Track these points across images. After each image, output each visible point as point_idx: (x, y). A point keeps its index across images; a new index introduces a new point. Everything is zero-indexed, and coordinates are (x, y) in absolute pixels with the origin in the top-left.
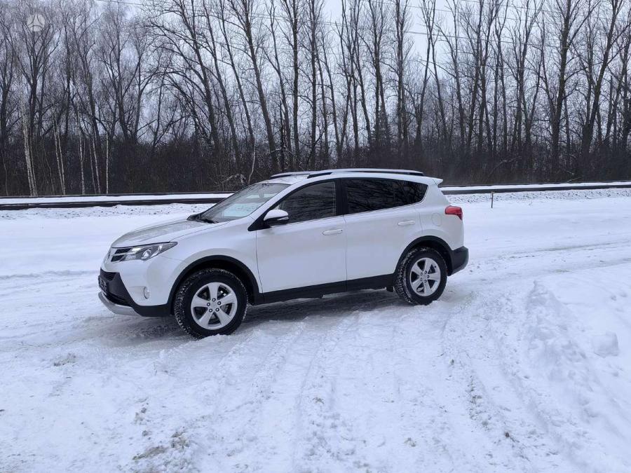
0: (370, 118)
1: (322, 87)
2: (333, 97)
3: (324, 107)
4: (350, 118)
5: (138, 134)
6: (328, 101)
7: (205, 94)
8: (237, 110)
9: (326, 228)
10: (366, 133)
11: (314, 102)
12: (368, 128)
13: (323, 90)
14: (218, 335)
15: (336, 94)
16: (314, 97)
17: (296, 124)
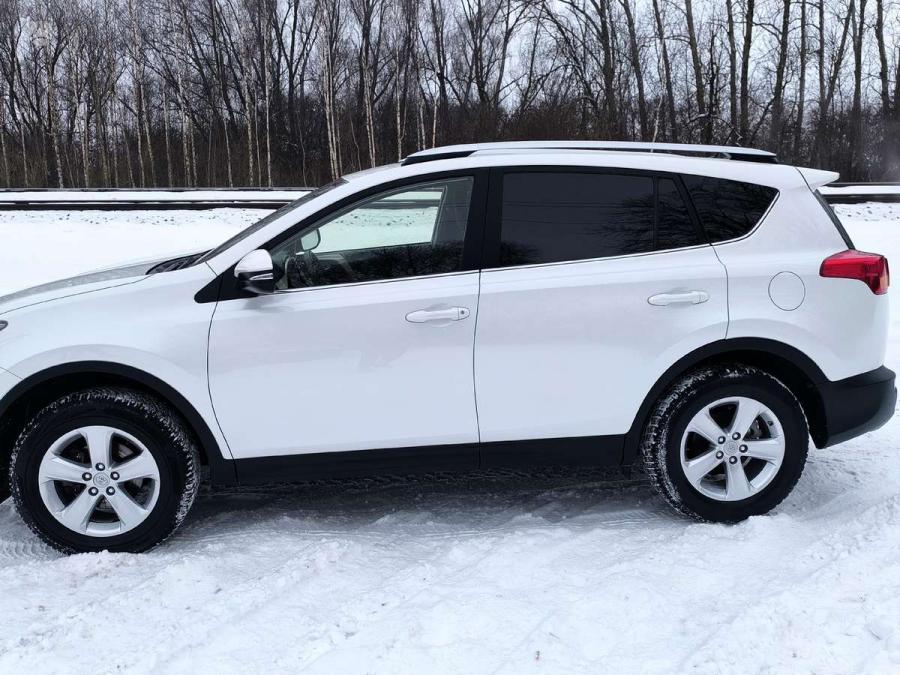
0: (888, 57)
1: (803, 8)
2: (821, 23)
3: (803, 41)
4: (849, 58)
5: (501, 95)
6: (812, 31)
7: (600, 29)
8: (651, 54)
9: (417, 306)
10: (878, 84)
11: (785, 32)
12: (883, 75)
13: (803, 12)
14: (105, 552)
15: (827, 16)
16: (786, 24)
17: (745, 72)
